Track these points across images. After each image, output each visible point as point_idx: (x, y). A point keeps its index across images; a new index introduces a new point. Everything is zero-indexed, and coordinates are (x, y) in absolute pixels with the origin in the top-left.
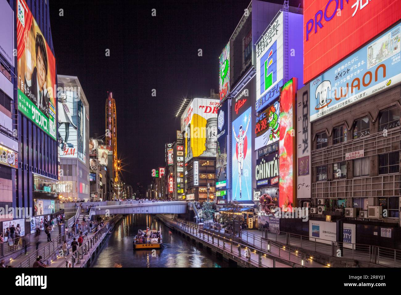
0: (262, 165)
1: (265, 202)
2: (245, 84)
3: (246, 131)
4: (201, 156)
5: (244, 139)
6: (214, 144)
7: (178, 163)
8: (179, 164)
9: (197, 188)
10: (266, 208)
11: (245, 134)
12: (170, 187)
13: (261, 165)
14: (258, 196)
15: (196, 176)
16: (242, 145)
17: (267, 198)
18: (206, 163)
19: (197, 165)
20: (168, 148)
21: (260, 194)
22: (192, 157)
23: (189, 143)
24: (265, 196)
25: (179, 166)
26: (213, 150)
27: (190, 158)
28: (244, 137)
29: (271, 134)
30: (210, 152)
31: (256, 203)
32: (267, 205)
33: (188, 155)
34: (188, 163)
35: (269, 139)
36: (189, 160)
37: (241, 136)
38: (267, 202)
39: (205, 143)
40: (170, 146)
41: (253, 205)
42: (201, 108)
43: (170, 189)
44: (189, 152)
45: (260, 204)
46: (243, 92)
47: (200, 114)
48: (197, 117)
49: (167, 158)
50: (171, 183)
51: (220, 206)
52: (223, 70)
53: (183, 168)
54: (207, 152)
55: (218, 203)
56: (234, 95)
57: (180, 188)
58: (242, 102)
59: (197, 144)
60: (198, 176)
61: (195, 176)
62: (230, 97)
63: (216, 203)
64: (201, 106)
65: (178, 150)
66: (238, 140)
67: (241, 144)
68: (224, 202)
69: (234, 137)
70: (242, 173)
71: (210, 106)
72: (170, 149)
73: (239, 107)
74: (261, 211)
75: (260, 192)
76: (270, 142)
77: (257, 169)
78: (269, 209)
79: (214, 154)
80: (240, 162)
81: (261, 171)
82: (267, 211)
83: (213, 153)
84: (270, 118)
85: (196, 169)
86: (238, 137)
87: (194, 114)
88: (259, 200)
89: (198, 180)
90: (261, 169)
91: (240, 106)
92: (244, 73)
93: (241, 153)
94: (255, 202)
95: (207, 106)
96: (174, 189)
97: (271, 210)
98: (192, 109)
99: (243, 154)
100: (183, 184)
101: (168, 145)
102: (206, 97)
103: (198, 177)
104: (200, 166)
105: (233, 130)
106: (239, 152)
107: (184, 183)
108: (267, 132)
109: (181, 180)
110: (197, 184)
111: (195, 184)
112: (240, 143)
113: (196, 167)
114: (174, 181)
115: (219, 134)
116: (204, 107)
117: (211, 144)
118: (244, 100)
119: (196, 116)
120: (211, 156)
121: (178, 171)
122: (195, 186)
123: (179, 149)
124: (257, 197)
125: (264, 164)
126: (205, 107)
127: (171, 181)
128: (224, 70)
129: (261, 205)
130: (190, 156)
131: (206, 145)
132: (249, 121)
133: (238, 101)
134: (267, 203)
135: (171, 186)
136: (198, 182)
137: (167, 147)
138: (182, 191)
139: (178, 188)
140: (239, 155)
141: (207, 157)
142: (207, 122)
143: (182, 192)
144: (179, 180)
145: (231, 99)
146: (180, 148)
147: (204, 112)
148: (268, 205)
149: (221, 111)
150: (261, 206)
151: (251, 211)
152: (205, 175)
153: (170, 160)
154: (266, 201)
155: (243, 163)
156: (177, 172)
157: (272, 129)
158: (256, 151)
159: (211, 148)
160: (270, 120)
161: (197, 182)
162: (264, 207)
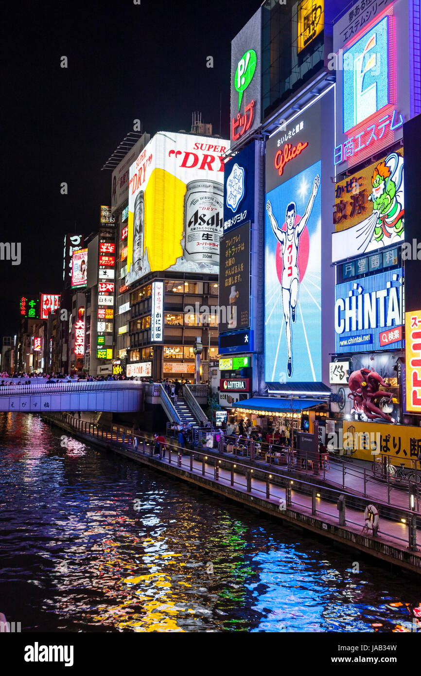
0: (354, 299)
1: (365, 388)
2: (301, 107)
3: (307, 216)
4: (170, 269)
5: (298, 235)
6: (201, 241)
7: (102, 284)
8: (104, 286)
9: (158, 348)
10: (368, 402)
11: (303, 223)
12: (76, 344)
13: (350, 298)
14: (342, 374)
15: (158, 319)
16: (294, 247)
17: (370, 378)
18: (179, 287)
19: (161, 291)
20: (71, 247)
21: (348, 369)
22: (147, 272)
23: (140, 236)
24: (364, 373)
25: (102, 291)
26: (200, 256)
27: (142, 274)
28: (299, 229)
29: (378, 226)
30: (193, 261)
31: (335, 391)
32: (369, 396)
33: (136, 266)
34: (134, 285)
35: (373, 238)
36: (138, 278)
37: (290, 228)
38: (369, 389)
39: (181, 238)
40: (76, 240)
41: (328, 394)
42: (173, 155)
43: (77, 348)
44: (140, 259)
45: (348, 391)
46: (297, 127)
47: (170, 169)
48: (164, 176)
49: (69, 269)
50: (80, 333)
51: (229, 394)
52: (240, 73)
53: (112, 298)
54: (184, 260)
55: (225, 387)
56: (271, 132)
57: (105, 347)
58: (294, 149)
59: (162, 240)
60: (161, 319)
61: (154, 319)
62: (261, 136)
63: (219, 388)
64: (172, 152)
65: (103, 252)
66: (281, 236)
67: (291, 246)
68: (243, 386)
69: (271, 229)
70: (294, 316)
71: (195, 152)
72: (76, 248)
73: (286, 160)
74: (353, 410)
75: (348, 362)
76: (375, 245)
77: (339, 307)
78: (377, 405)
79: (202, 266)
80: (289, 290)
81: (349, 314)
82: (368, 410)
83: (199, 264)
84: (374, 190)
85: (157, 302)
86: (284, 229)
87: (156, 170)
88: (344, 381)
89: (161, 328)
90: (350, 308)
91: (290, 157)
92: (300, 84)
93: (290, 268)
94: (332, 388)
95: (189, 151)
96: (86, 348)
97: (381, 409)
98: (151, 157)
99: (295, 271)
100: (111, 337)
101: (72, 239)
102: (184, 131)
103: (161, 322)
104: (168, 293)
105: (269, 212)
106: (287, 265)
107: (114, 334)
108: (367, 221)
109: (107, 327)
110: (160, 339)
111: (154, 339)
112: (289, 243)
113: (157, 297)
114: (87, 329)
115: (230, 221)
116: (179, 153)
117: (195, 243)
118: (300, 144)
119: (160, 175)
120: (194, 271)
121: (100, 303)
122: (155, 342)
123: (104, 250)
124: (338, 374)
125: (360, 297)
126: (183, 155)
127: (80, 328)
128: (244, 74)
129: (352, 394)
130: (140, 269)
131: (183, 244)
132: (315, 193)
133: (283, 146)
134: (369, 391)
135: (80, 341)
136: (161, 332)
137: (69, 244)
138: (109, 354)
139: (99, 347)
140: (286, 272)
141: (186, 273)
142: (187, 190)
143: (110, 356)
144: (101, 327)
145: (262, 139)
146: (107, 249)
147: (181, 165)
148: (374, 395)
149: (236, 166)
150: (352, 397)
151: (322, 409)
152: (176, 316)
153: (78, 278)
154: (367, 386)
155: (298, 292)
156: (97, 307)
157: (381, 215)
158: (334, 264)
159: (195, 251)
160: (374, 193)
161: (159, 332)
162: (359, 401)
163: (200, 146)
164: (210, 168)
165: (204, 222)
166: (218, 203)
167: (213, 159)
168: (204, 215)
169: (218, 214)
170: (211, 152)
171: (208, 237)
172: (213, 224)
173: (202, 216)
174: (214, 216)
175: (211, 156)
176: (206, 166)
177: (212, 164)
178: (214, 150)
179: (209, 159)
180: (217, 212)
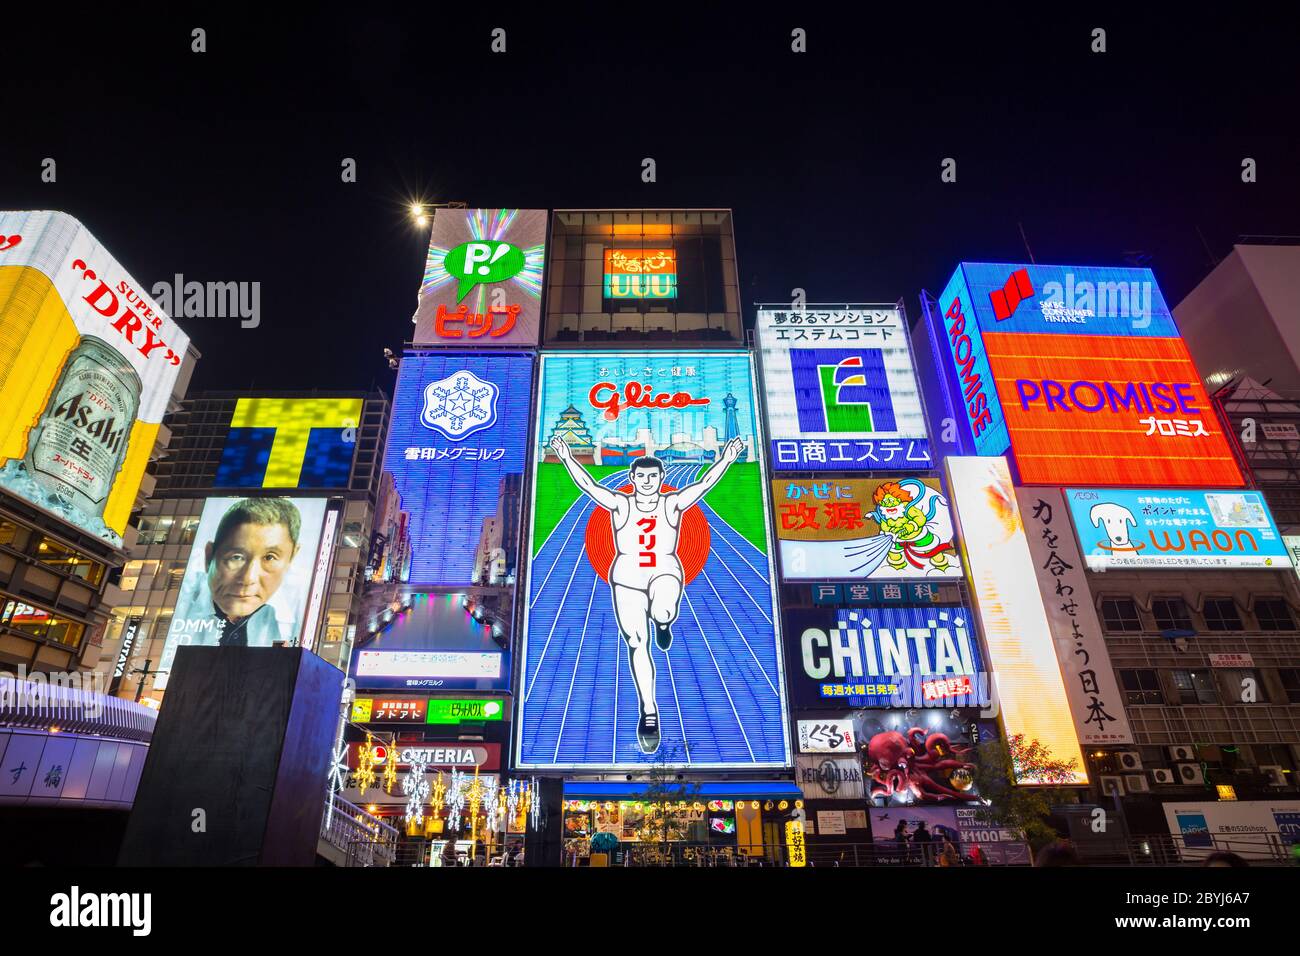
0: (853, 635)
29: (895, 551)
42: (79, 271)
47: (62, 287)
64: (80, 264)
67: (650, 522)
71: (117, 293)
80: (643, 591)
90: (846, 645)
95: (108, 285)
108: (869, 541)
116: (92, 275)
119: (39, 285)
124: (824, 738)
125: (868, 635)
126: (94, 285)
142: (78, 345)
147: (86, 297)
149: (466, 375)
157: (902, 541)
163: (127, 291)
164: (129, 337)
165: (85, 422)
166: (119, 400)
167: (138, 327)
168: (90, 411)
169: (111, 421)
170: (139, 312)
171: (82, 449)
172: (97, 434)
173: (85, 410)
174: (104, 421)
175: (137, 319)
176: (124, 329)
177: (134, 332)
178: (145, 314)
179: (132, 322)
180: (112, 415)
